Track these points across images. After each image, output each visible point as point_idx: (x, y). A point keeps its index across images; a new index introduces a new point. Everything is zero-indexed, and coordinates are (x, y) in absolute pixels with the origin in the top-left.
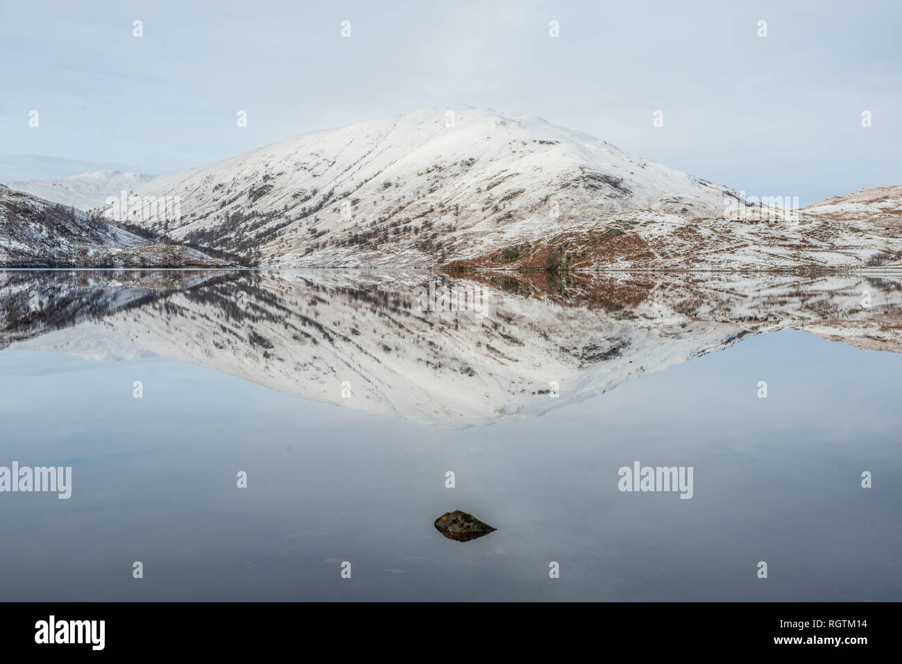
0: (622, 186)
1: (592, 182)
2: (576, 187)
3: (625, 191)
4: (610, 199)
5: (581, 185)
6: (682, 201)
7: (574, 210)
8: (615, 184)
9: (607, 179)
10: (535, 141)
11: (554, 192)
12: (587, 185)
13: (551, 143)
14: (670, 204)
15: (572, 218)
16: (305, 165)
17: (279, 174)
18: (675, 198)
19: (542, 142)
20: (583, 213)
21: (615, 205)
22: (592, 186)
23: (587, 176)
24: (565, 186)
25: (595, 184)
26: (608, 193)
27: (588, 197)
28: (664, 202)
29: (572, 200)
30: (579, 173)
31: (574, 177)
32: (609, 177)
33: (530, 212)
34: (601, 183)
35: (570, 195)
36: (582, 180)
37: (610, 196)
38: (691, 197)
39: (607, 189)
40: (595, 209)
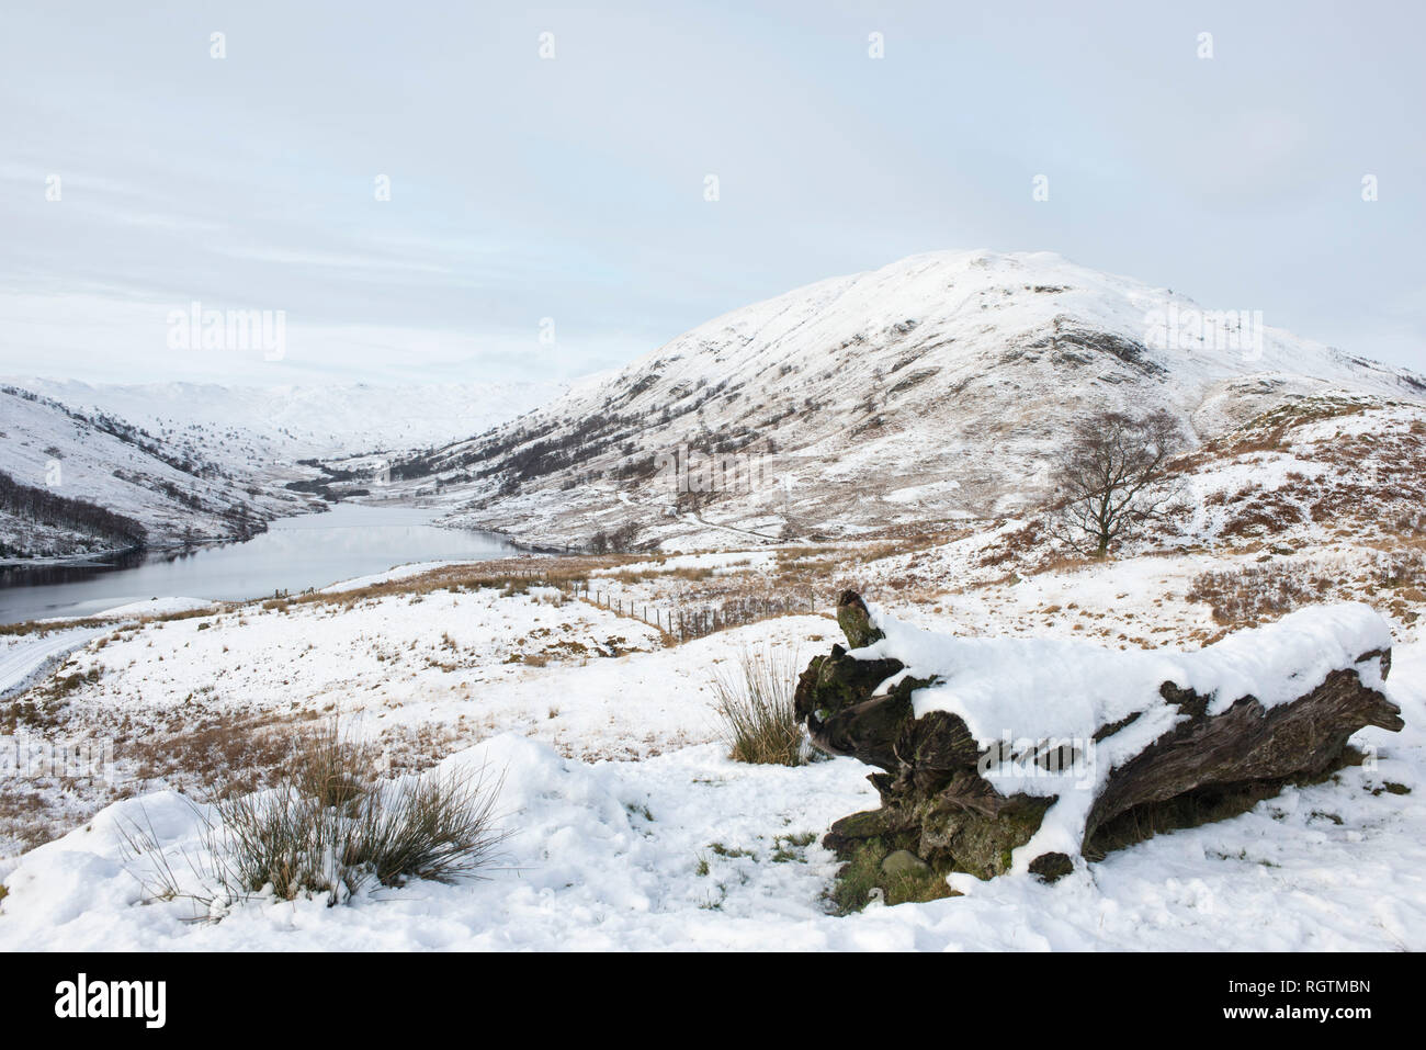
0: (1145, 357)
1: (1072, 349)
2: (1033, 360)
3: (1150, 369)
4: (1105, 386)
5: (1046, 356)
6: (1280, 389)
7: (1012, 409)
8: (1128, 354)
9: (1108, 344)
10: (1028, 288)
11: (981, 372)
12: (1058, 354)
13: (1055, 290)
14: (1249, 396)
15: (1000, 429)
16: (713, 346)
17: (674, 360)
18: (1262, 383)
19: (1039, 289)
20: (1028, 417)
21: (1112, 397)
22: (1069, 358)
23: (1064, 337)
24: (1010, 358)
25: (1077, 353)
26: (1105, 373)
27: (1056, 382)
28: (1235, 391)
29: (1017, 387)
30: (1050, 332)
31: (1035, 340)
32: (1115, 338)
33: (921, 414)
34: (1093, 352)
35: (1014, 379)
36: (1051, 345)
37: (1107, 380)
38: (1306, 381)
39: (1106, 364)
40: (1058, 408)
